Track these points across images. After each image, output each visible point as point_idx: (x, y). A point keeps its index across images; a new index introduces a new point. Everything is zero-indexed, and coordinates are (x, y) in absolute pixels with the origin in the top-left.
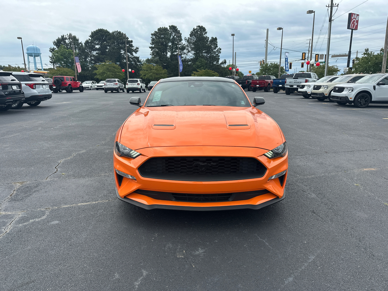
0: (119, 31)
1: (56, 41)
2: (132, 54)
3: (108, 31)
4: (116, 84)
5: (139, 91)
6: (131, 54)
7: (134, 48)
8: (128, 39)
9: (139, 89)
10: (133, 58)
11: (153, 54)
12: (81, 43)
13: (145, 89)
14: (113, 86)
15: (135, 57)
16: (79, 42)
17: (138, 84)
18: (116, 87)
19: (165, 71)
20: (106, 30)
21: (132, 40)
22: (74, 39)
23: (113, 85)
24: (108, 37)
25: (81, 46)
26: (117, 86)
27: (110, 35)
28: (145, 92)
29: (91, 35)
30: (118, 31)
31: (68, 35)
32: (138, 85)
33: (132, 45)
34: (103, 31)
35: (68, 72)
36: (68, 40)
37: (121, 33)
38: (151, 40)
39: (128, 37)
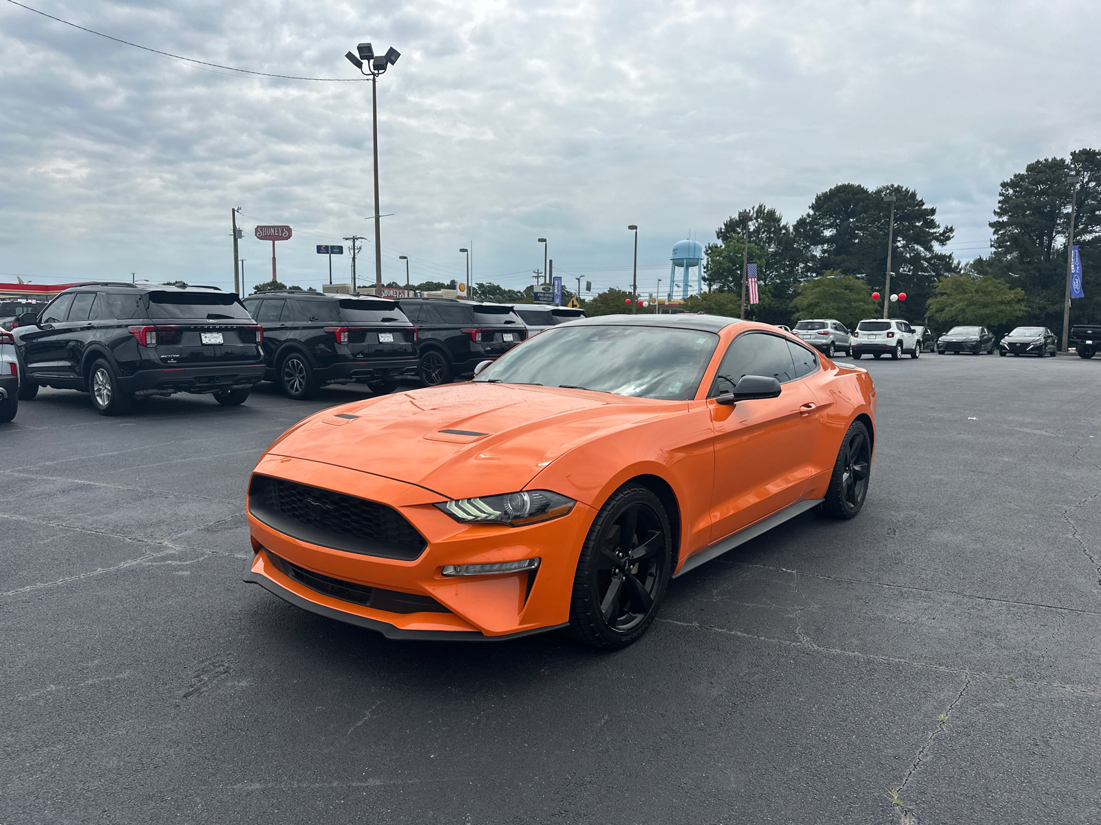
0: (896, 186)
1: (723, 227)
2: (929, 249)
3: (865, 188)
4: (824, 334)
5: (889, 356)
6: (925, 249)
7: (938, 230)
8: (923, 204)
9: (892, 350)
10: (930, 259)
11: (999, 243)
12: (785, 227)
13: (915, 350)
14: (814, 339)
15: (937, 255)
16: (781, 226)
17: (890, 335)
18: (824, 341)
19: (1016, 293)
20: (859, 186)
21: (933, 208)
22: (770, 218)
23: (814, 336)
24: (861, 204)
25: (784, 234)
26: (826, 339)
27: (868, 199)
28: (914, 357)
29: (814, 202)
30: (892, 186)
31: (755, 209)
32: (888, 337)
33: (933, 220)
34: (850, 189)
35: (726, 303)
36: (755, 221)
37: (904, 189)
38: (999, 202)
39: (921, 201)
